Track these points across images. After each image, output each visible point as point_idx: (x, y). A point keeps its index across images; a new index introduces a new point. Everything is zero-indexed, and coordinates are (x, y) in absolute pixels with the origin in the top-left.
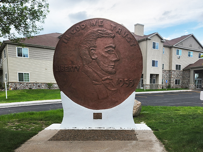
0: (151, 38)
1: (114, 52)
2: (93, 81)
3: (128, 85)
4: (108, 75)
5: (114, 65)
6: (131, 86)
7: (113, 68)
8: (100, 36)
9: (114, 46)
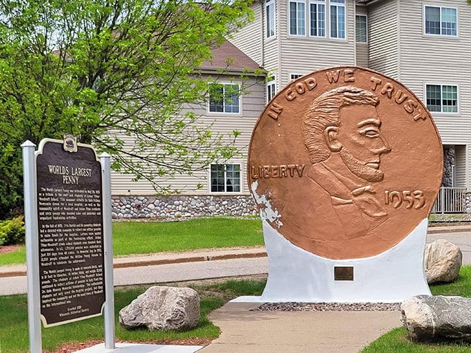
1: (377, 135)
2: (333, 197)
3: (411, 204)
4: (366, 184)
5: (378, 161)
6: (418, 206)
7: (378, 168)
8: (349, 101)
9: (377, 121)
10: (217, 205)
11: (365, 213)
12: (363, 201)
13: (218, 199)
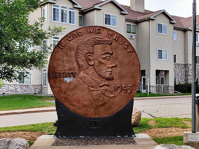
0: (154, 18)
1: (111, 59)
2: (90, 87)
3: (126, 91)
4: (105, 81)
5: (111, 71)
6: (129, 92)
7: (111, 74)
8: (98, 42)
9: (111, 52)
10: (21, 89)
11: (105, 95)
12: (104, 90)
13: (21, 86)
